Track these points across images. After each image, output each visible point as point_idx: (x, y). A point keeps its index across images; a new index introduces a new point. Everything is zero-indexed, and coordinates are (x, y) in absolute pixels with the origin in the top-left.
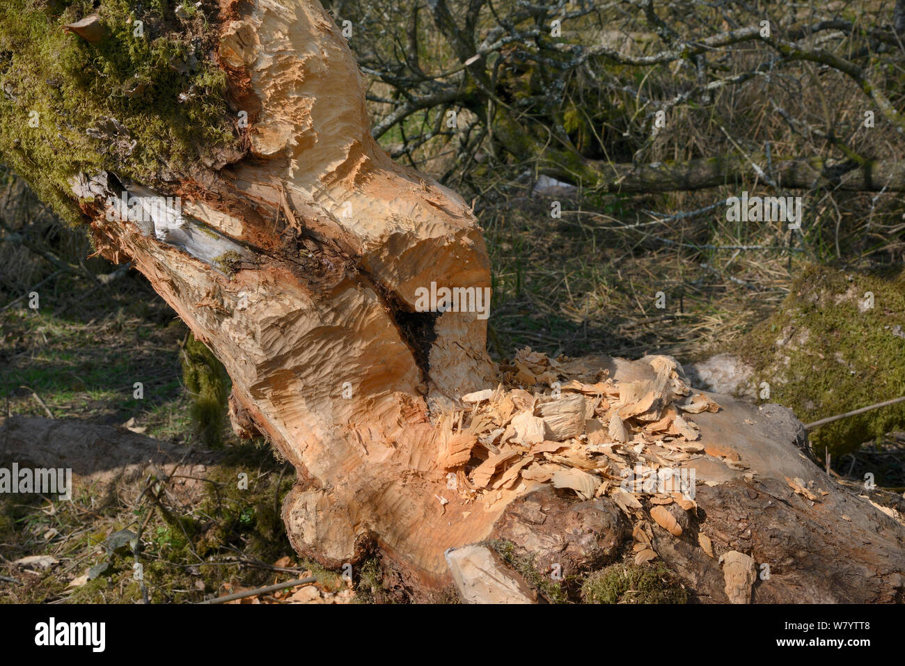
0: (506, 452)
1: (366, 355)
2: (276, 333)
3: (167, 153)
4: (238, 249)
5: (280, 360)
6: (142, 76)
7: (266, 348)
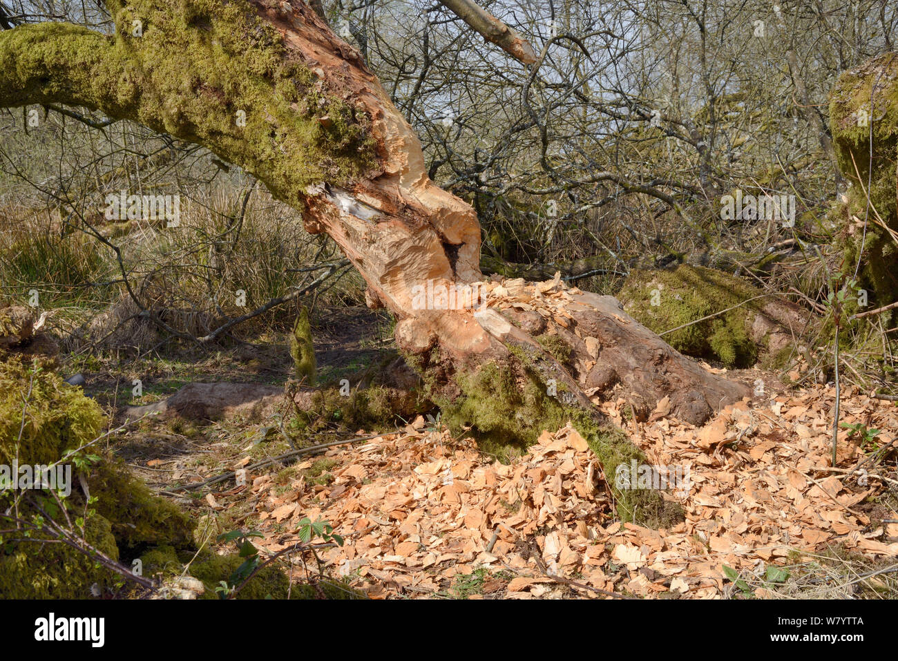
0: (492, 299)
1: (432, 259)
2: (394, 249)
3: (351, 173)
4: (378, 214)
5: (395, 261)
6: (346, 140)
7: (390, 256)
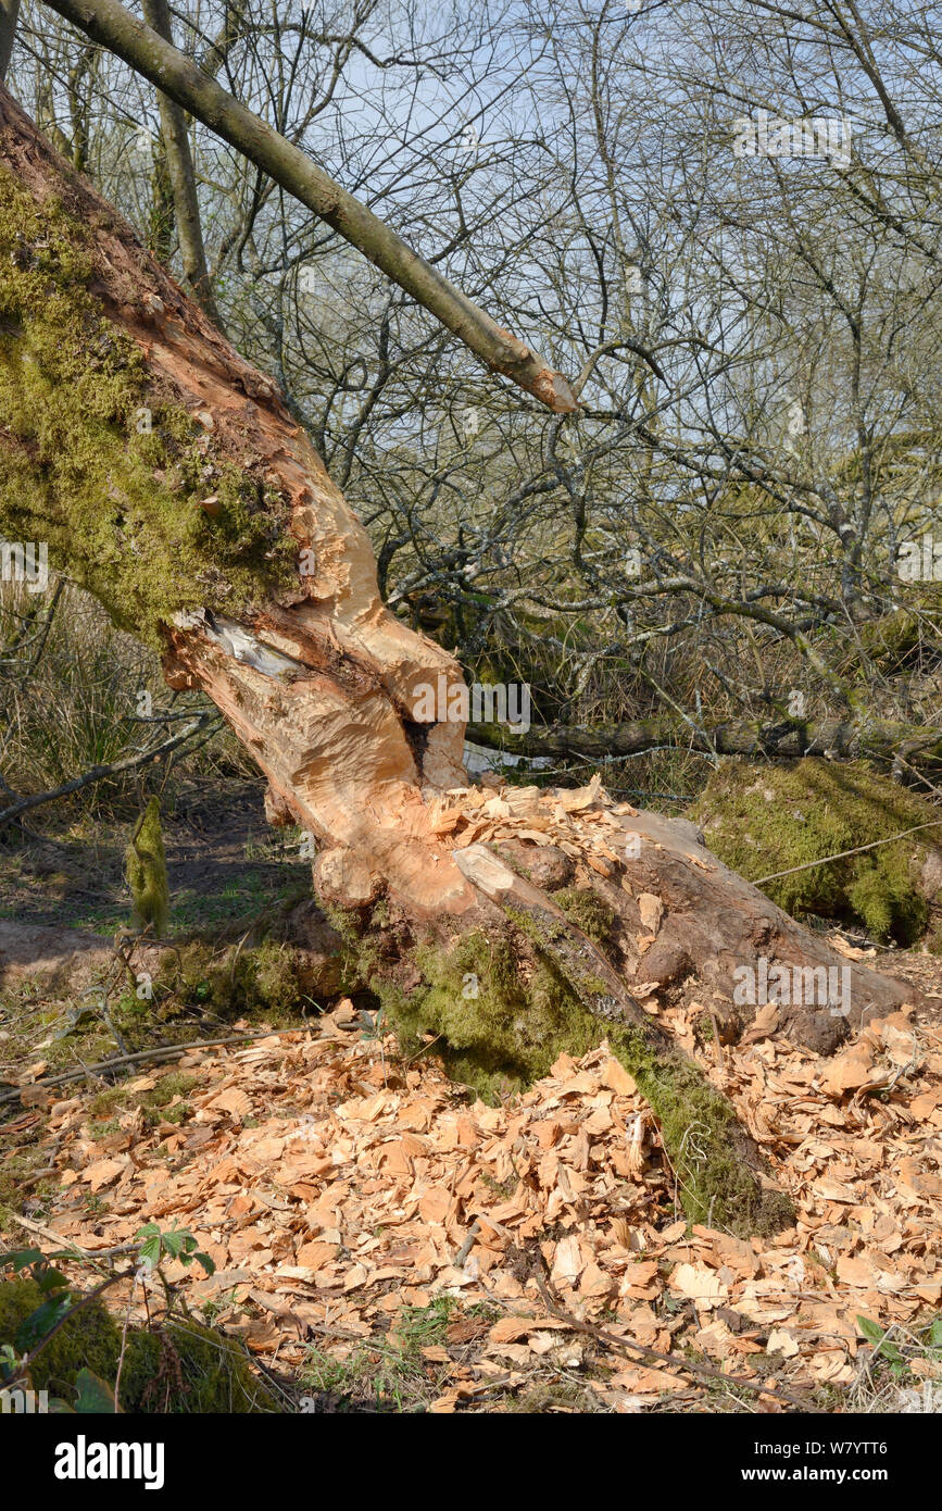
0: (483, 821)
1: (383, 748)
2: (320, 727)
3: (251, 595)
4: (294, 666)
5: (320, 749)
6: (245, 539)
7: (310, 740)
